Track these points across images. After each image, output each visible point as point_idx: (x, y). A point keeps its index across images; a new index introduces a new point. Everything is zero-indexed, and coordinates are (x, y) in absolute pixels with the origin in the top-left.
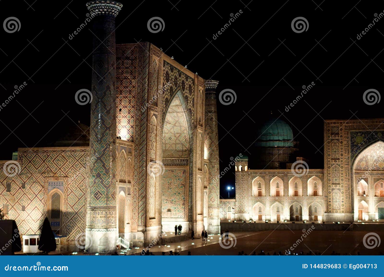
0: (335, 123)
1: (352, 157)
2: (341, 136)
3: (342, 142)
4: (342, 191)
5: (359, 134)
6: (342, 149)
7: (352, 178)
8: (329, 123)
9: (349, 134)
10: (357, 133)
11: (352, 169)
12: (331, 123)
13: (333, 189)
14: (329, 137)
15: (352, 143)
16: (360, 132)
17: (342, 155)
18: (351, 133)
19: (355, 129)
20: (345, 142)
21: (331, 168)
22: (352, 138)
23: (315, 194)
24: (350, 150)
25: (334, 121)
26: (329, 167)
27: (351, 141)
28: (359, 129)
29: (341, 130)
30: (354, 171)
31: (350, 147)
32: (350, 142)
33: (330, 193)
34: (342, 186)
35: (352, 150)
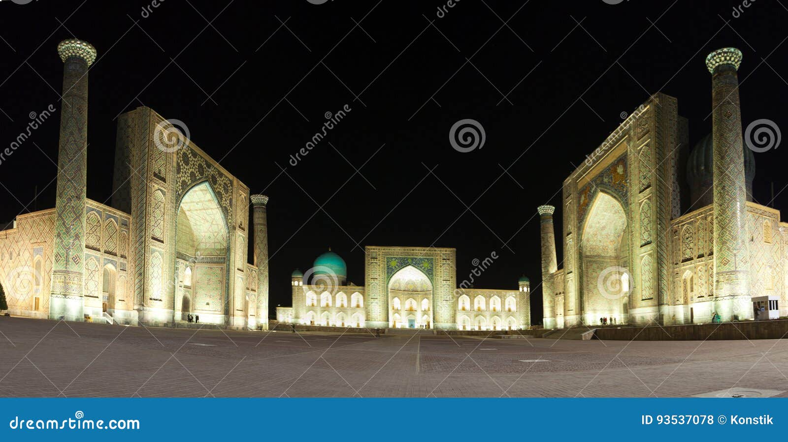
0: (374, 249)
1: (388, 277)
2: (379, 260)
3: (379, 265)
4: (379, 304)
5: (393, 259)
6: (379, 271)
7: (387, 294)
8: (369, 249)
9: (385, 259)
10: (392, 258)
11: (387, 287)
12: (371, 249)
13: (372, 303)
14: (369, 260)
15: (388, 267)
16: (394, 258)
17: (379, 275)
18: (387, 258)
19: (391, 255)
20: (382, 265)
21: (371, 286)
22: (388, 262)
23: (358, 306)
24: (386, 272)
25: (373, 247)
26: (369, 285)
27: (387, 264)
28: (393, 255)
29: (379, 255)
30: (389, 290)
31: (386, 269)
32: (386, 266)
33: (369, 305)
34: (380, 301)
35: (388, 273)
